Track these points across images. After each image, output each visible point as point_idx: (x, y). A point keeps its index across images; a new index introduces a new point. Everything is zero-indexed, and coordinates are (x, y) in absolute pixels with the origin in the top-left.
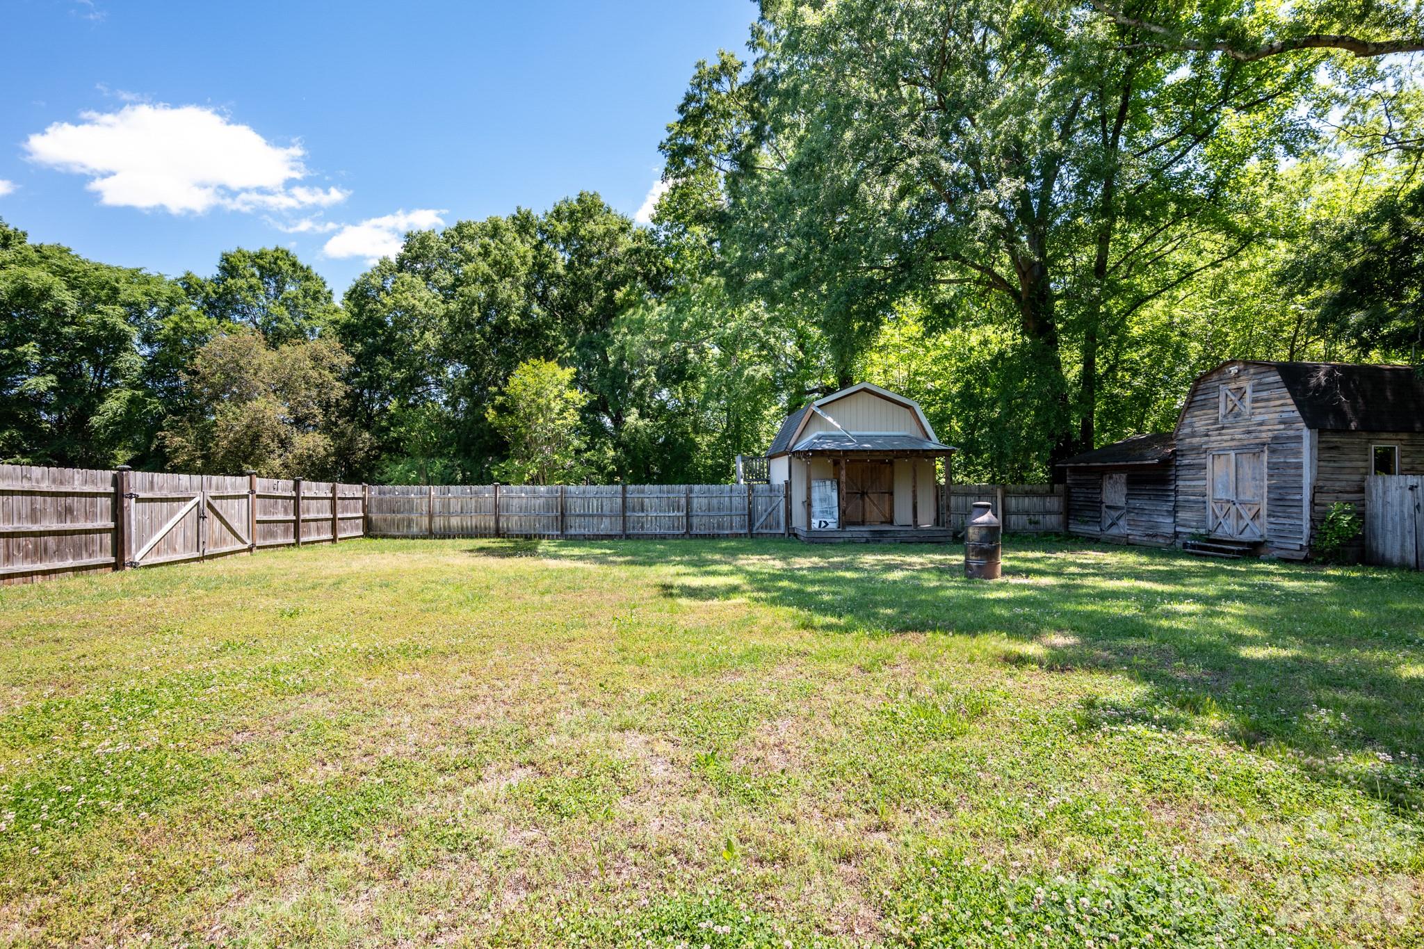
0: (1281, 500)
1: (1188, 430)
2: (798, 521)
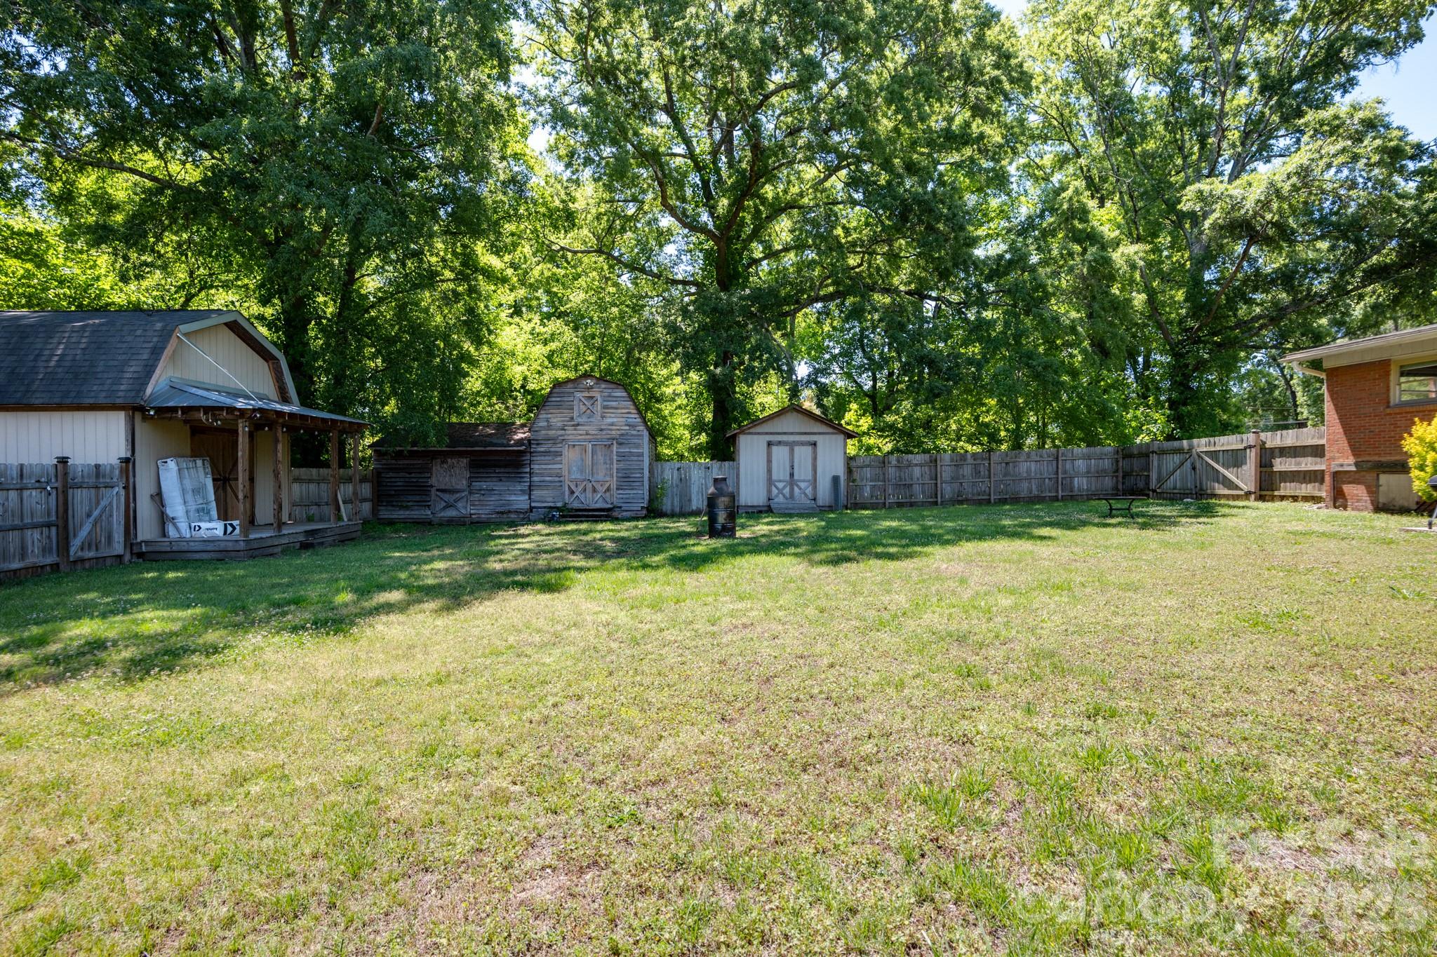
0: (626, 479)
1: (544, 424)
2: (146, 530)
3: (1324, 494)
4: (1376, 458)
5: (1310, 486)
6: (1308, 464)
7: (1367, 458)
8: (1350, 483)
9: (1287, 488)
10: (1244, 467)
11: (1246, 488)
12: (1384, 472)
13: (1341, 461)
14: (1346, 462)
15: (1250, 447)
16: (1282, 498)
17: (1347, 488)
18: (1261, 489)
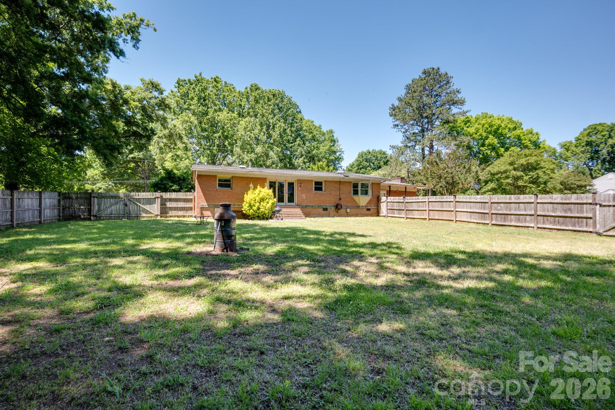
4: (214, 203)
5: (182, 212)
6: (181, 205)
7: (211, 204)
8: (205, 210)
9: (171, 213)
10: (154, 205)
11: (156, 213)
12: (216, 208)
13: (202, 204)
14: (204, 204)
15: (158, 198)
16: (171, 216)
17: (204, 212)
18: (161, 214)
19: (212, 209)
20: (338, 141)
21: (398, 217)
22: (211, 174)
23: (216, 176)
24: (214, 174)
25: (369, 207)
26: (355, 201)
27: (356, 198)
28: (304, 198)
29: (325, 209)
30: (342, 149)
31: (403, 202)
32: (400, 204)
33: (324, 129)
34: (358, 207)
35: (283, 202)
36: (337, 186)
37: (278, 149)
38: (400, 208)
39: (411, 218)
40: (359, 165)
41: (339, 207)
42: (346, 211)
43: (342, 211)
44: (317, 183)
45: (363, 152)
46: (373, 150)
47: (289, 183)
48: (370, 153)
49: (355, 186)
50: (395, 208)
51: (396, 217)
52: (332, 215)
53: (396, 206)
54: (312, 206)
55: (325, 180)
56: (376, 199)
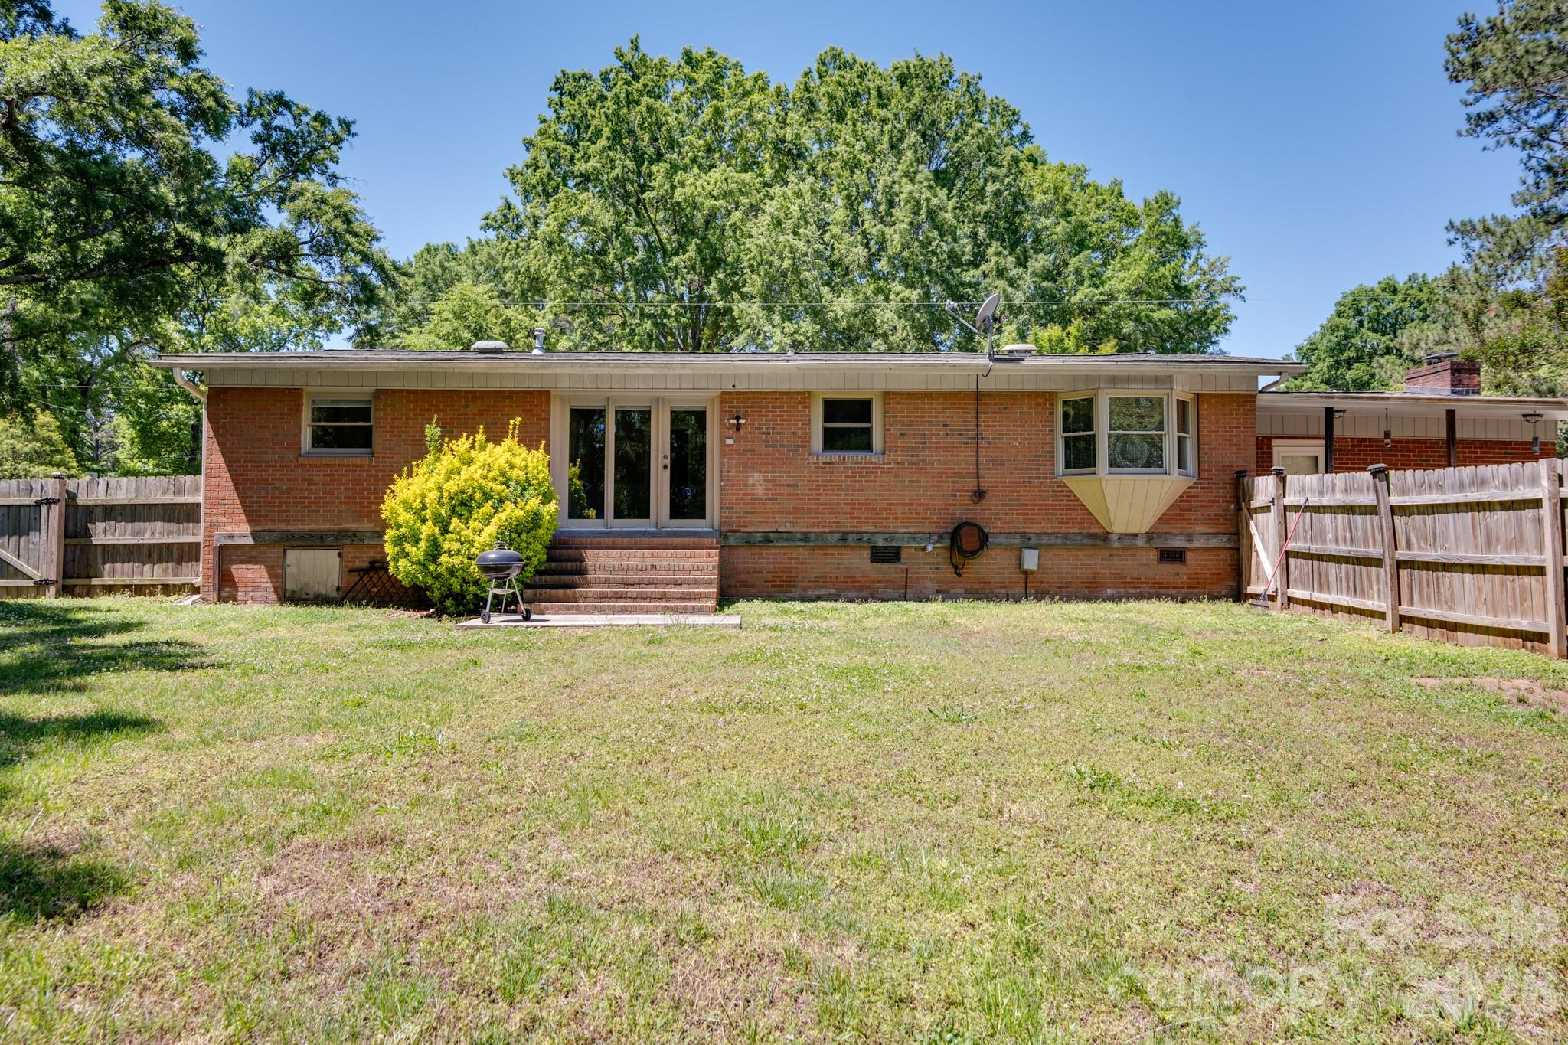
3: (198, 581)
4: (283, 527)
5: (158, 569)
6: (155, 533)
7: (270, 526)
8: (242, 562)
9: (114, 573)
10: (34, 537)
11: (38, 576)
12: (293, 547)
13: (229, 530)
14: (237, 531)
15: (49, 502)
16: (109, 590)
17: (238, 570)
18: (65, 576)
19: (273, 553)
20: (1200, 244)
21: (1350, 610)
22: (274, 383)
23: (295, 394)
24: (285, 383)
25: (1177, 543)
26: (1075, 504)
27: (1079, 485)
28: (760, 491)
29: (886, 554)
30: (1234, 279)
31: (1372, 510)
32: (1358, 519)
33: (1135, 198)
34: (1101, 539)
35: (645, 513)
36: (963, 420)
37: (907, 293)
38: (1360, 550)
39: (1428, 623)
40: (1338, 349)
41: (969, 542)
42: (1020, 561)
43: (992, 563)
44: (834, 409)
45: (1362, 290)
46: (1412, 278)
47: (677, 417)
48: (1394, 291)
49: (1080, 415)
50: (1331, 548)
51: (1334, 608)
52: (931, 586)
53: (1333, 535)
54: (806, 538)
55: (882, 386)
56: (1227, 493)
